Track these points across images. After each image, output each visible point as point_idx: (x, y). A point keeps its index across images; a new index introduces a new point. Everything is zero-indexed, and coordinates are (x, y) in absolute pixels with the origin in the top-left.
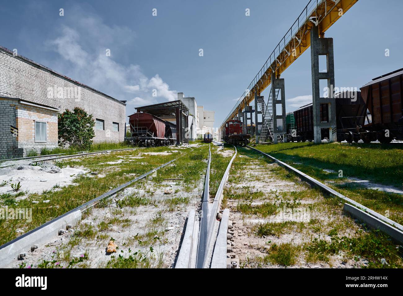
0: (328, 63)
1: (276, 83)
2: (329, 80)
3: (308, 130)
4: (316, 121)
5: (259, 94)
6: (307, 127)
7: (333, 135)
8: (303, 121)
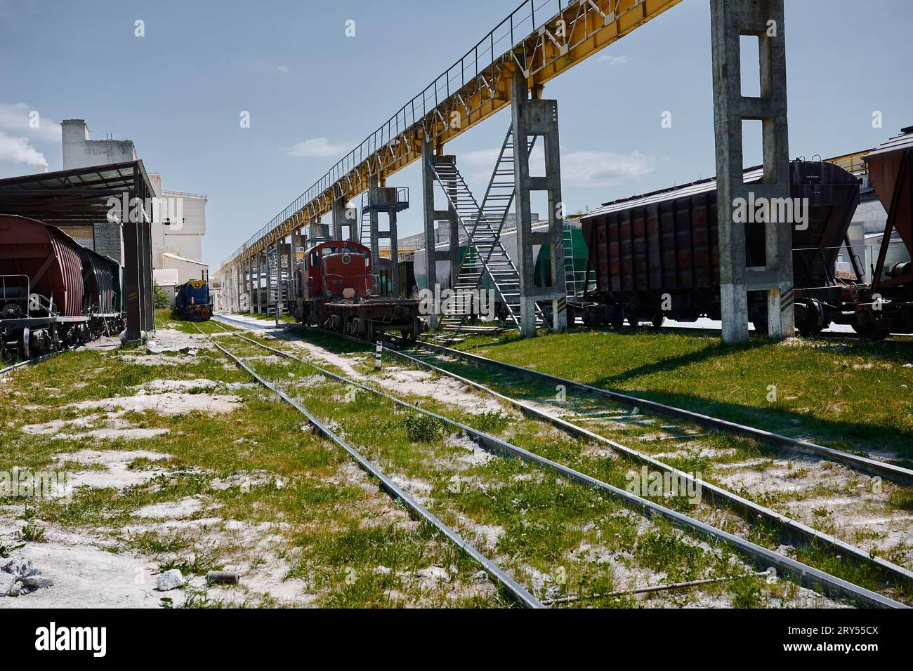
0: (765, 65)
1: (530, 113)
2: (770, 126)
3: (644, 288)
4: (730, 267)
5: (439, 147)
6: (643, 277)
7: (784, 312)
8: (621, 255)
